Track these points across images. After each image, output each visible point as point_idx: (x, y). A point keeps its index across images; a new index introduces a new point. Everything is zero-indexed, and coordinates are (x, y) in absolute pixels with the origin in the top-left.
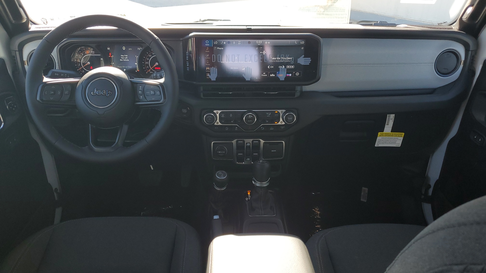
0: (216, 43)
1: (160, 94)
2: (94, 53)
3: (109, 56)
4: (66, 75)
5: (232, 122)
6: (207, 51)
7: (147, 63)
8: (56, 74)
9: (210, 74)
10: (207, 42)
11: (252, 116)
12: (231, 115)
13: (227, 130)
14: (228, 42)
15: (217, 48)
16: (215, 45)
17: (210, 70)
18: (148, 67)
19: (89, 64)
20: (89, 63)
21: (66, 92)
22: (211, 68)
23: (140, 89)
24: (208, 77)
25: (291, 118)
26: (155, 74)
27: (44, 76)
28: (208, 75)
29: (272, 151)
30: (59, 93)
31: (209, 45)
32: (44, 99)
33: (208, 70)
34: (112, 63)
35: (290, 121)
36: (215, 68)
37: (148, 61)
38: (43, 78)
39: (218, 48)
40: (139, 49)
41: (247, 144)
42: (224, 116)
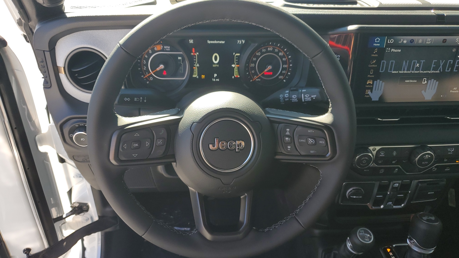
0: (391, 41)
1: (326, 145)
2: (169, 50)
3: (192, 54)
4: (141, 98)
5: (394, 162)
6: (374, 55)
7: (252, 65)
8: (126, 99)
9: (372, 92)
10: (378, 40)
11: (429, 156)
12: (395, 153)
13: (381, 172)
14: (411, 40)
15: (390, 50)
16: (388, 45)
17: (373, 85)
18: (253, 72)
19: (162, 68)
20: (162, 66)
21: (160, 142)
22: (375, 82)
23: (288, 133)
24: (368, 95)
26: (288, 94)
27: (118, 116)
28: (369, 92)
29: (429, 193)
30: (148, 144)
31: (379, 45)
32: (123, 158)
33: (370, 84)
34: (197, 64)
36: (381, 82)
37: (255, 62)
39: (392, 50)
40: (239, 42)
41: (394, 185)
42: (383, 155)
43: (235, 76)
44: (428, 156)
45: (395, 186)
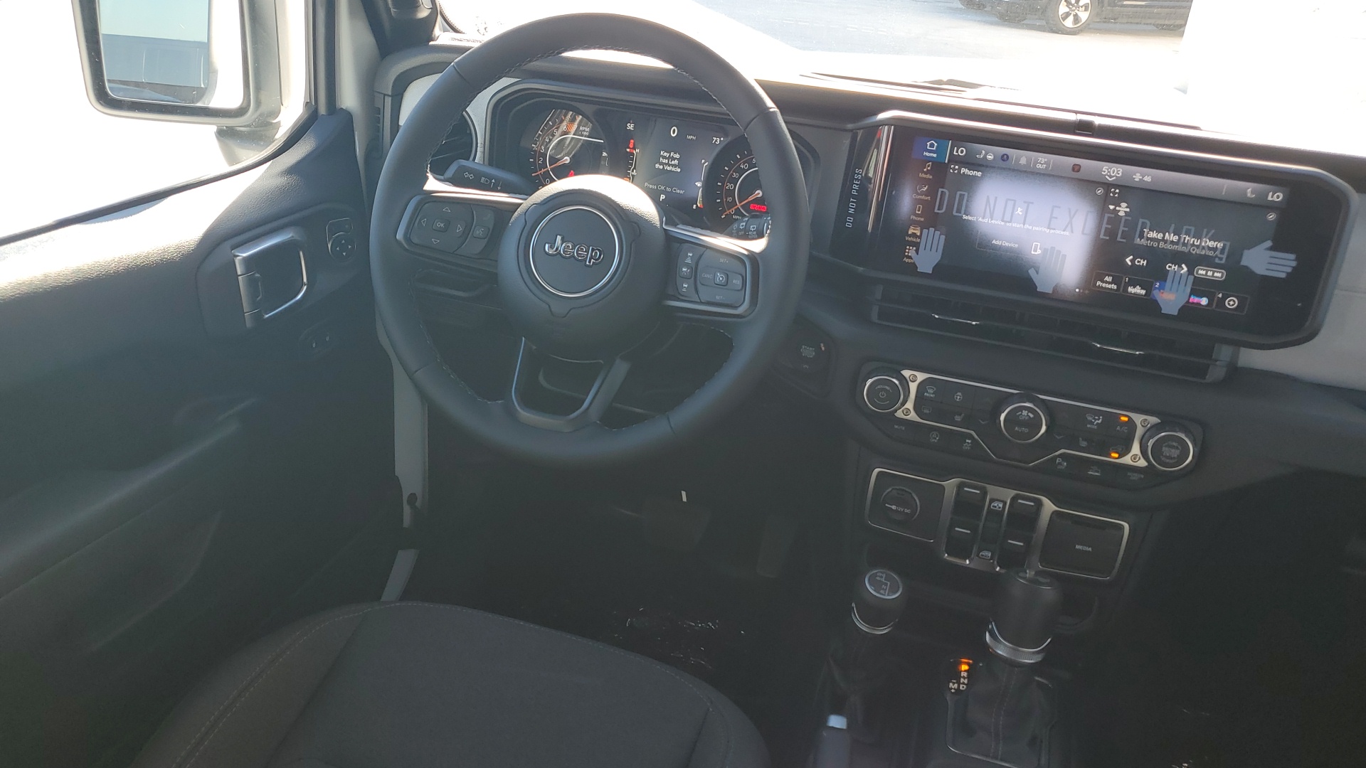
0: (961, 152)
1: (742, 286)
2: (588, 134)
3: (628, 150)
4: (493, 181)
5: (958, 418)
6: (924, 176)
7: (730, 186)
8: (467, 175)
9: (917, 251)
10: (932, 145)
11: (1031, 416)
12: (959, 397)
13: (933, 440)
14: (1003, 156)
15: (959, 170)
16: (954, 159)
17: (920, 237)
18: (730, 199)
19: (566, 163)
20: (566, 160)
21: (479, 232)
22: (925, 231)
23: (688, 261)
24: (910, 258)
25: (1175, 453)
26: (744, 224)
27: (429, 175)
28: (911, 251)
29: (1077, 547)
30: (460, 229)
31: (935, 155)
32: (415, 240)
33: (914, 235)
34: (633, 171)
35: (1168, 461)
36: (938, 233)
37: (735, 181)
38: (427, 178)
39: (963, 170)
40: (716, 141)
41: (993, 504)
42: (933, 394)
43: (699, 205)
44: (1028, 415)
45: (995, 507)
